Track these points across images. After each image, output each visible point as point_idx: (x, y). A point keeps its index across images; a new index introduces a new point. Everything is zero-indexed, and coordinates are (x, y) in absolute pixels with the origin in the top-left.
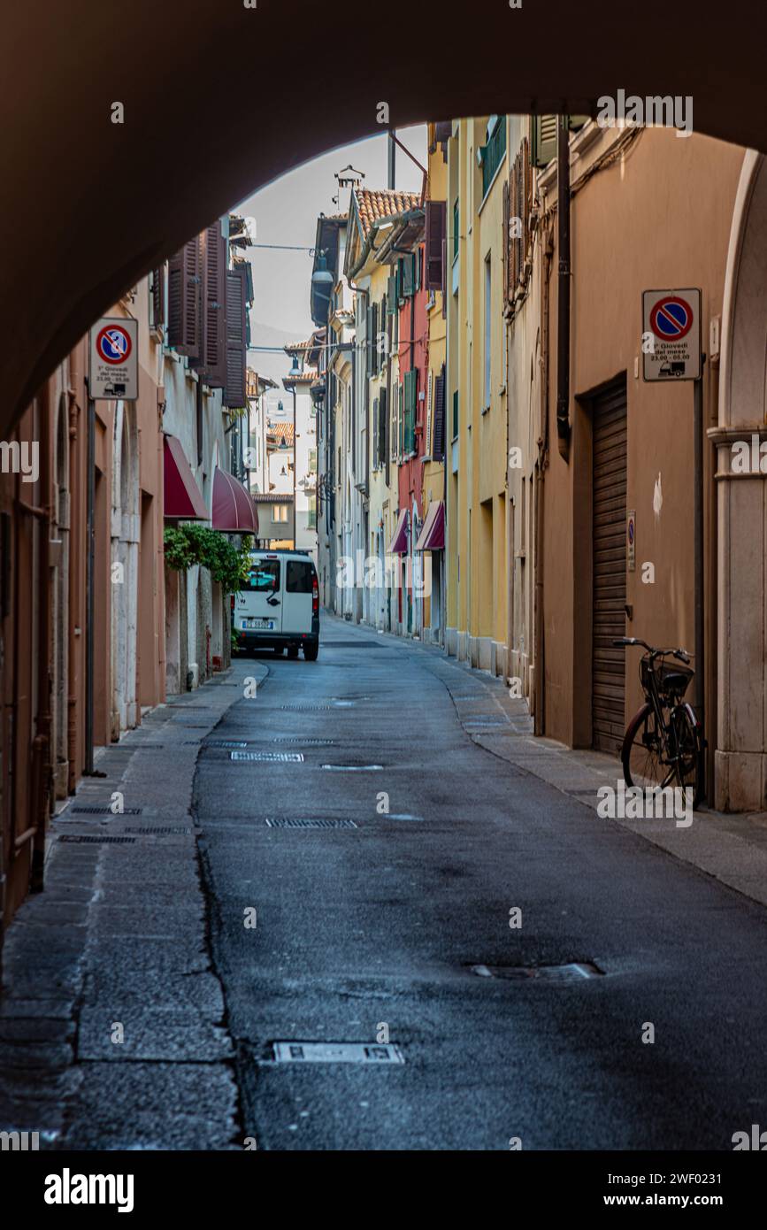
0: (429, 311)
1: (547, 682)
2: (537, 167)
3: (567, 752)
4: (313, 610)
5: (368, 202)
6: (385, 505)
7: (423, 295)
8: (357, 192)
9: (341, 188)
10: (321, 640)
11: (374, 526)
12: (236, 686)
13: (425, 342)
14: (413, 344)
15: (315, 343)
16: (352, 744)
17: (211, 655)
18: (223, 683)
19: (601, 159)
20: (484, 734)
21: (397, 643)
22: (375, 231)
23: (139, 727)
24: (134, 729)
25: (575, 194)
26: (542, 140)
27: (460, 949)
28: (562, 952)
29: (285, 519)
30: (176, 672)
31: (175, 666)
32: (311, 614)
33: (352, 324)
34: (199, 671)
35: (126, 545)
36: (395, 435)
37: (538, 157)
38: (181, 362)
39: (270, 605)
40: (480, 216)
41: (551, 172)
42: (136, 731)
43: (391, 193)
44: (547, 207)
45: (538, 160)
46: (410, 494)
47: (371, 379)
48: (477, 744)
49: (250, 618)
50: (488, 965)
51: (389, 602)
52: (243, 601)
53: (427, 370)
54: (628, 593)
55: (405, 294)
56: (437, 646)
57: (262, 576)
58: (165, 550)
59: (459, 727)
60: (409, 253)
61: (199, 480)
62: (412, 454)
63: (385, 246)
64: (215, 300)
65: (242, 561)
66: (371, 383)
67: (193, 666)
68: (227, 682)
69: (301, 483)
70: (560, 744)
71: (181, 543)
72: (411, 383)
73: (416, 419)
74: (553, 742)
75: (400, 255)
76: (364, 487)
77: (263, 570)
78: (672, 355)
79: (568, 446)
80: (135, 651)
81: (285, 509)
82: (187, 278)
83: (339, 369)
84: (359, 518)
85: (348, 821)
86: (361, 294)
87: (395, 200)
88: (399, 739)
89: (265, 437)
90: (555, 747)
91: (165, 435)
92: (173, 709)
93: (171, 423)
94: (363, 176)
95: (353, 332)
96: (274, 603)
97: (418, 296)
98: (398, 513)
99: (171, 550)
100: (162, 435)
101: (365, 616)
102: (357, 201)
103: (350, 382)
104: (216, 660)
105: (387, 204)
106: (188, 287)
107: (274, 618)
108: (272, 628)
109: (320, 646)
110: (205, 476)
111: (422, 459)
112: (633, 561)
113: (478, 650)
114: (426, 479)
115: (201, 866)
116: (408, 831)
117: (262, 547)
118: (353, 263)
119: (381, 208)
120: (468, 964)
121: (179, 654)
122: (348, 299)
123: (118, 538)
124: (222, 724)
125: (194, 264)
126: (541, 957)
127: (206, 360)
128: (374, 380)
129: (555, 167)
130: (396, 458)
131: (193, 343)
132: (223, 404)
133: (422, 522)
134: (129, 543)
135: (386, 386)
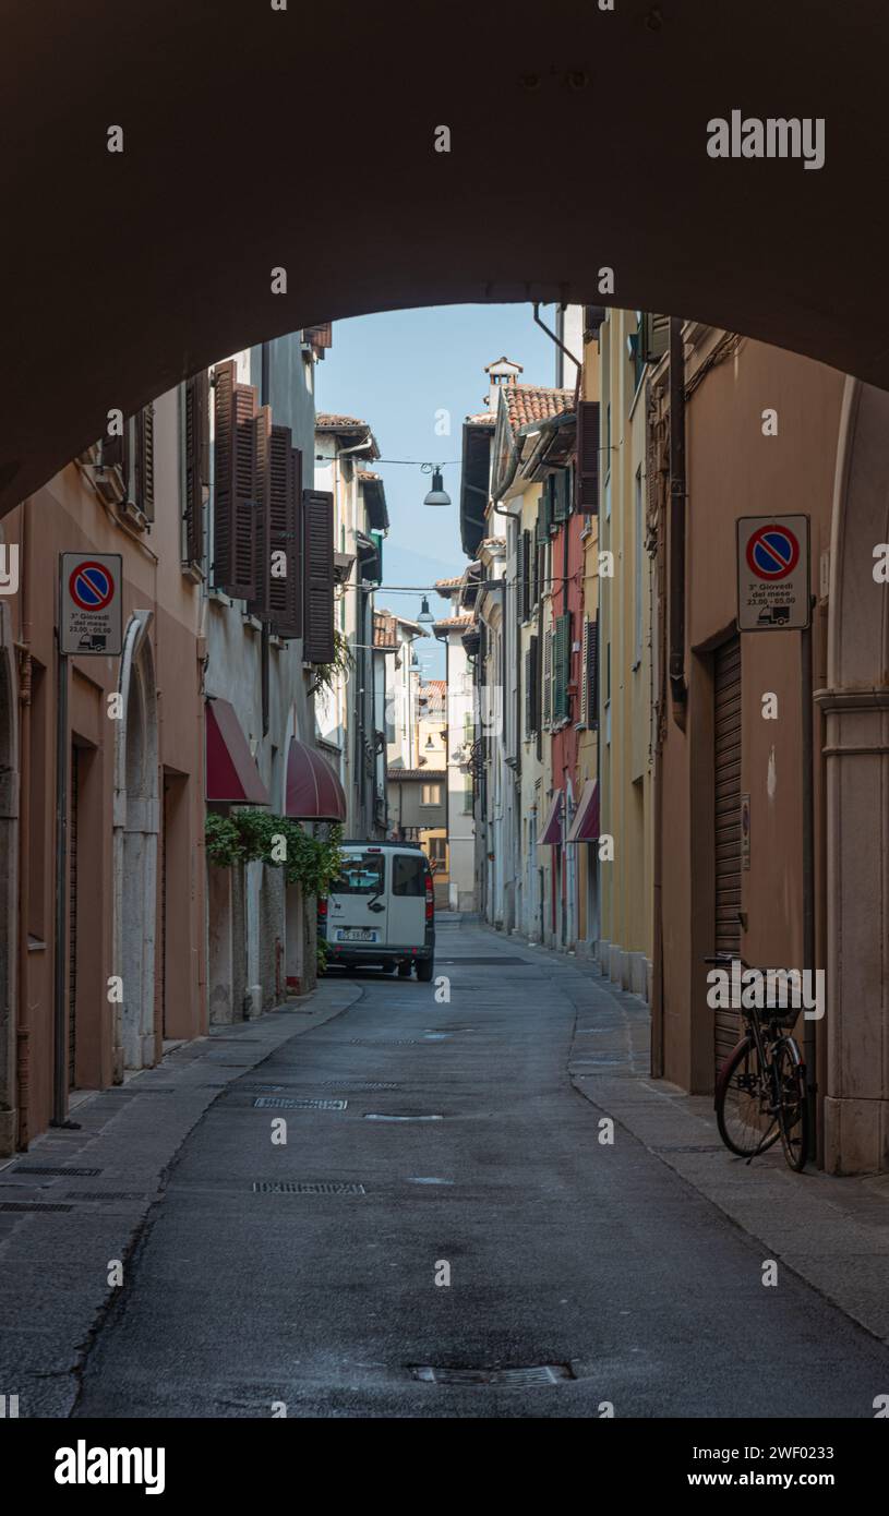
0: (585, 540)
1: (666, 1011)
2: (650, 362)
3: (682, 1098)
4: (427, 917)
5: (520, 403)
6: (538, 785)
7: (577, 520)
8: (506, 390)
9: (492, 386)
10: (437, 954)
11: (526, 813)
12: (311, 1013)
13: (580, 580)
14: (566, 582)
15: (470, 580)
16: (418, 1087)
17: (284, 975)
18: (296, 1010)
19: (715, 353)
20: (591, 1075)
21: (546, 959)
22: (522, 441)
23: (159, 1066)
24: (151, 1068)
25: (690, 394)
26: (655, 327)
27: (409, 1346)
28: (535, 1351)
29: (437, 801)
30: (227, 996)
31: (225, 988)
32: (424, 923)
33: (502, 557)
34: (263, 996)
35: (141, 836)
36: (547, 697)
37: (650, 350)
38: (236, 610)
39: (371, 912)
40: (631, 420)
41: (664, 367)
42: (155, 1070)
43: (558, 392)
44: (663, 412)
45: (649, 353)
46: (564, 770)
47: (523, 626)
48: (575, 1088)
49: (347, 928)
50: (436, 1367)
51: (542, 906)
52: (338, 907)
53: (582, 613)
54: (743, 897)
55: (557, 519)
56: (594, 962)
57: (364, 875)
58: (207, 843)
59: (564, 1066)
60: (562, 467)
61: (264, 756)
62: (565, 720)
63: (533, 458)
64: (283, 529)
65: (329, 856)
66: (523, 631)
67: (255, 988)
68: (303, 1009)
69: (456, 756)
70: (677, 1088)
71: (227, 834)
72: (565, 631)
73: (570, 676)
74: (670, 1085)
75: (552, 471)
76: (515, 762)
77: (366, 867)
78: (773, 599)
79: (684, 712)
80: (153, 970)
81: (437, 789)
82: (236, 501)
83: (487, 612)
84: (511, 802)
85: (357, 1185)
86: (512, 519)
87: (554, 399)
88: (480, 1081)
89: (412, 700)
90: (671, 1091)
91: (209, 698)
92: (213, 1043)
93: (216, 683)
94: (521, 370)
95: (504, 566)
96: (377, 908)
97: (573, 520)
98: (551, 794)
99: (215, 843)
100: (204, 699)
101: (517, 926)
102: (507, 403)
103: (500, 631)
104: (291, 981)
105: (544, 405)
106: (238, 511)
107: (375, 928)
108: (374, 940)
109: (435, 963)
110: (274, 749)
111: (577, 726)
112: (747, 857)
113: (630, 968)
114: (581, 751)
115: (136, 1242)
116: (425, 1198)
117: (408, 839)
118: (502, 479)
119: (537, 410)
120: (410, 1366)
121: (231, 974)
122: (499, 526)
123: (121, 827)
124: (268, 1061)
125: (250, 484)
126: (508, 1357)
127: (268, 604)
128: (526, 627)
129: (668, 362)
130: (549, 725)
131: (248, 583)
132: (304, 659)
133: (577, 805)
134: (146, 834)
135: (537, 635)
